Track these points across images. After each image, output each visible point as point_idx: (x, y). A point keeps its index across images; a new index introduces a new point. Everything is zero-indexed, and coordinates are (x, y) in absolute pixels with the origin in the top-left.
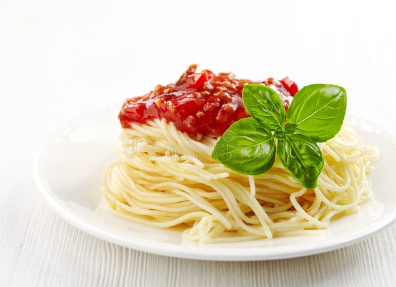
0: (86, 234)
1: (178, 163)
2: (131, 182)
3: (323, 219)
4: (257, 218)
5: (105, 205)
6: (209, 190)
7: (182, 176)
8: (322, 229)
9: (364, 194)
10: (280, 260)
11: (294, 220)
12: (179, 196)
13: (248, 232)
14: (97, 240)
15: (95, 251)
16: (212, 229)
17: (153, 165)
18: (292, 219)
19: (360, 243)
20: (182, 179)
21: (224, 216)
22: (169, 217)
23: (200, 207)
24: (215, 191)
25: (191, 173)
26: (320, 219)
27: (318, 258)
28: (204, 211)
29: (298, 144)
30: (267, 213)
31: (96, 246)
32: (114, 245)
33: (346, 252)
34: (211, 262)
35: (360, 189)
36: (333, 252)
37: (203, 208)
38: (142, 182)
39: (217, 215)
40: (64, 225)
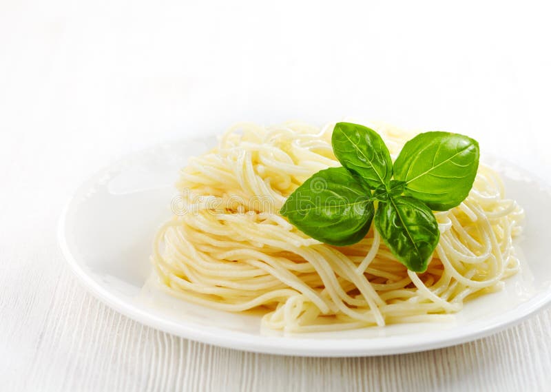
0: (129, 320)
1: (255, 223)
2: (192, 249)
3: (453, 300)
4: (364, 299)
5: (155, 281)
6: (298, 260)
7: (261, 242)
8: (453, 312)
9: (510, 266)
10: (394, 356)
11: (413, 300)
12: (257, 268)
13: (350, 318)
14: (145, 328)
15: (143, 343)
16: (302, 313)
17: (221, 226)
18: (411, 299)
19: (504, 332)
20: (261, 246)
21: (318, 295)
22: (243, 297)
23: (286, 283)
24: (306, 262)
25: (273, 237)
26: (449, 300)
27: (447, 353)
28: (290, 288)
29: (407, 210)
30: (377, 291)
31: (144, 336)
32: (168, 335)
33: (486, 345)
34: (300, 358)
35: (505, 258)
36: (467, 344)
37: (290, 285)
38: (206, 249)
39: (309, 294)
40: (100, 308)
